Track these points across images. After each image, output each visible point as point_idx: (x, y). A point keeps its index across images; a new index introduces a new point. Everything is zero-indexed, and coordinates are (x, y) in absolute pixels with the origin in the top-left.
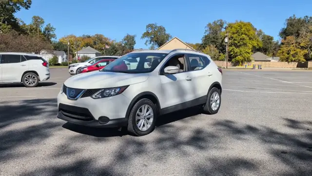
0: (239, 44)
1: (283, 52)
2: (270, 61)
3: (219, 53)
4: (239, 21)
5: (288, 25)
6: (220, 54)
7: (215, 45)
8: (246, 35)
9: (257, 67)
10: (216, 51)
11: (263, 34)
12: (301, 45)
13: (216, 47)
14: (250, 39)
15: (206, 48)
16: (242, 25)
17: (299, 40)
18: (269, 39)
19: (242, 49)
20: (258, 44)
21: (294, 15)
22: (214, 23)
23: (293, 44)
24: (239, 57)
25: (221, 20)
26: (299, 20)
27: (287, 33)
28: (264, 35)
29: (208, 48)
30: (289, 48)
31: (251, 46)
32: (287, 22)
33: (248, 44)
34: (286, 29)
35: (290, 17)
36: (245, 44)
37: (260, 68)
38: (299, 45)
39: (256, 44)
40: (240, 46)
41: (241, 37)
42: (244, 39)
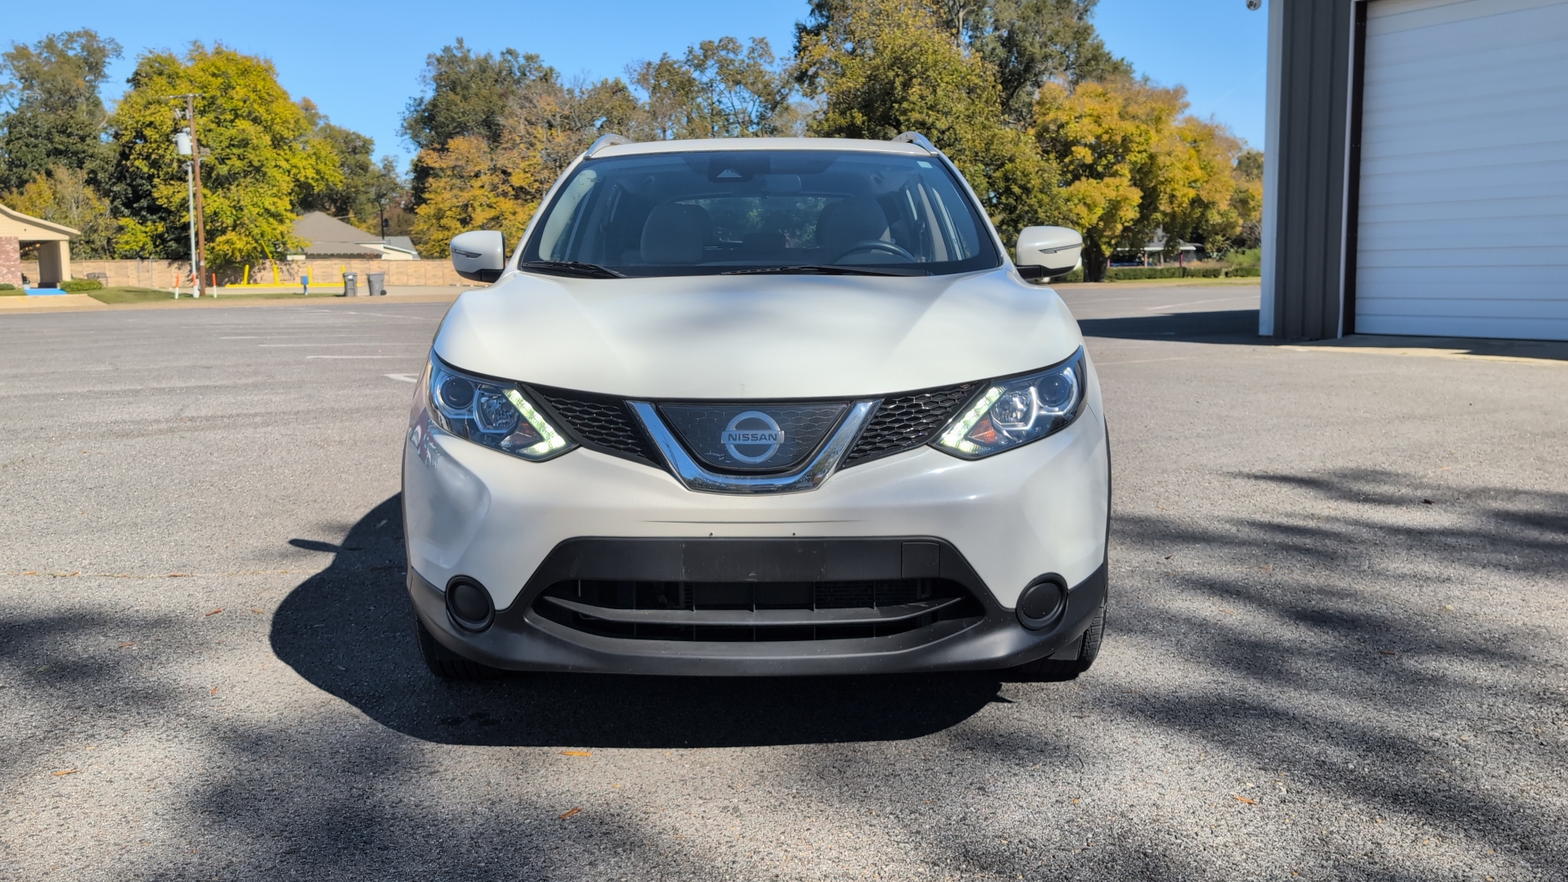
0: (223, 170)
1: (439, 215)
2: (378, 256)
3: (115, 213)
4: (210, 49)
5: (439, 86)
6: (123, 221)
7: (83, 175)
8: (256, 120)
9: (362, 289)
10: (95, 203)
11: (321, 123)
12: (517, 180)
13: (92, 181)
14: (278, 142)
15: (30, 187)
16: (232, 70)
17: (502, 160)
18: (354, 151)
19: (241, 193)
20: (318, 172)
21: (460, 41)
22: (50, 45)
23: (477, 175)
24: (231, 235)
25: (89, 35)
26: (483, 66)
27: (443, 125)
28: (328, 126)
29: (40, 186)
30: (465, 196)
31: (286, 183)
32: (432, 72)
33: (271, 172)
34: (434, 104)
35: (447, 49)
36: (257, 171)
37: (377, 287)
38: (505, 182)
39: (311, 173)
40: (232, 178)
41: (233, 132)
42: (245, 143)
